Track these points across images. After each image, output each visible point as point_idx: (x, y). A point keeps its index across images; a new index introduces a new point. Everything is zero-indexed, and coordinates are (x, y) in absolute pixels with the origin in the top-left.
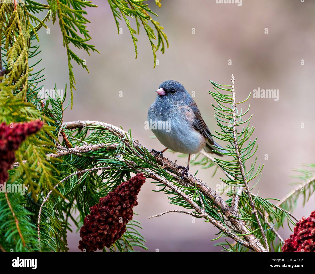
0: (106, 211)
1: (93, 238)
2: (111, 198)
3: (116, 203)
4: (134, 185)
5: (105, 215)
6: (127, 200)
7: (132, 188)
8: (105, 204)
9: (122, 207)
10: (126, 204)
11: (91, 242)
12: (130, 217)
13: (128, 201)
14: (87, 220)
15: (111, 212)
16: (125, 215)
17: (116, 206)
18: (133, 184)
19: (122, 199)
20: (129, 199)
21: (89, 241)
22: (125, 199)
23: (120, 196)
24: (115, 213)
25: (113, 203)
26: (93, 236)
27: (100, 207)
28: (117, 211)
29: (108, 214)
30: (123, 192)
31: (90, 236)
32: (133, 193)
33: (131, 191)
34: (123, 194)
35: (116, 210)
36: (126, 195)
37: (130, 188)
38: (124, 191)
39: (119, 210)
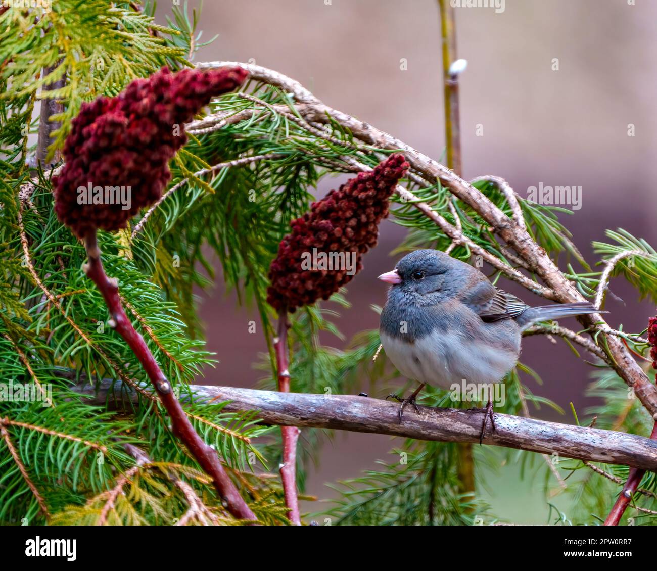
0: (325, 229)
1: (298, 282)
2: (337, 203)
3: (349, 214)
4: (386, 179)
5: (325, 238)
6: (369, 207)
7: (381, 185)
8: (324, 214)
9: (359, 221)
10: (368, 216)
11: (294, 290)
12: (373, 240)
13: (371, 210)
14: (286, 245)
15: (337, 231)
16: (365, 237)
17: (348, 220)
18: (383, 176)
19: (360, 206)
20: (373, 205)
21: (289, 287)
22: (367, 206)
23: (356, 199)
24: (344, 233)
25: (340, 213)
26: (299, 279)
27: (313, 221)
28: (349, 230)
29: (331, 235)
30: (361, 191)
31: (292, 279)
32: (382, 194)
33: (378, 190)
34: (362, 195)
35: (346, 227)
36: (368, 197)
37: (377, 183)
38: (365, 189)
39: (353, 228)
